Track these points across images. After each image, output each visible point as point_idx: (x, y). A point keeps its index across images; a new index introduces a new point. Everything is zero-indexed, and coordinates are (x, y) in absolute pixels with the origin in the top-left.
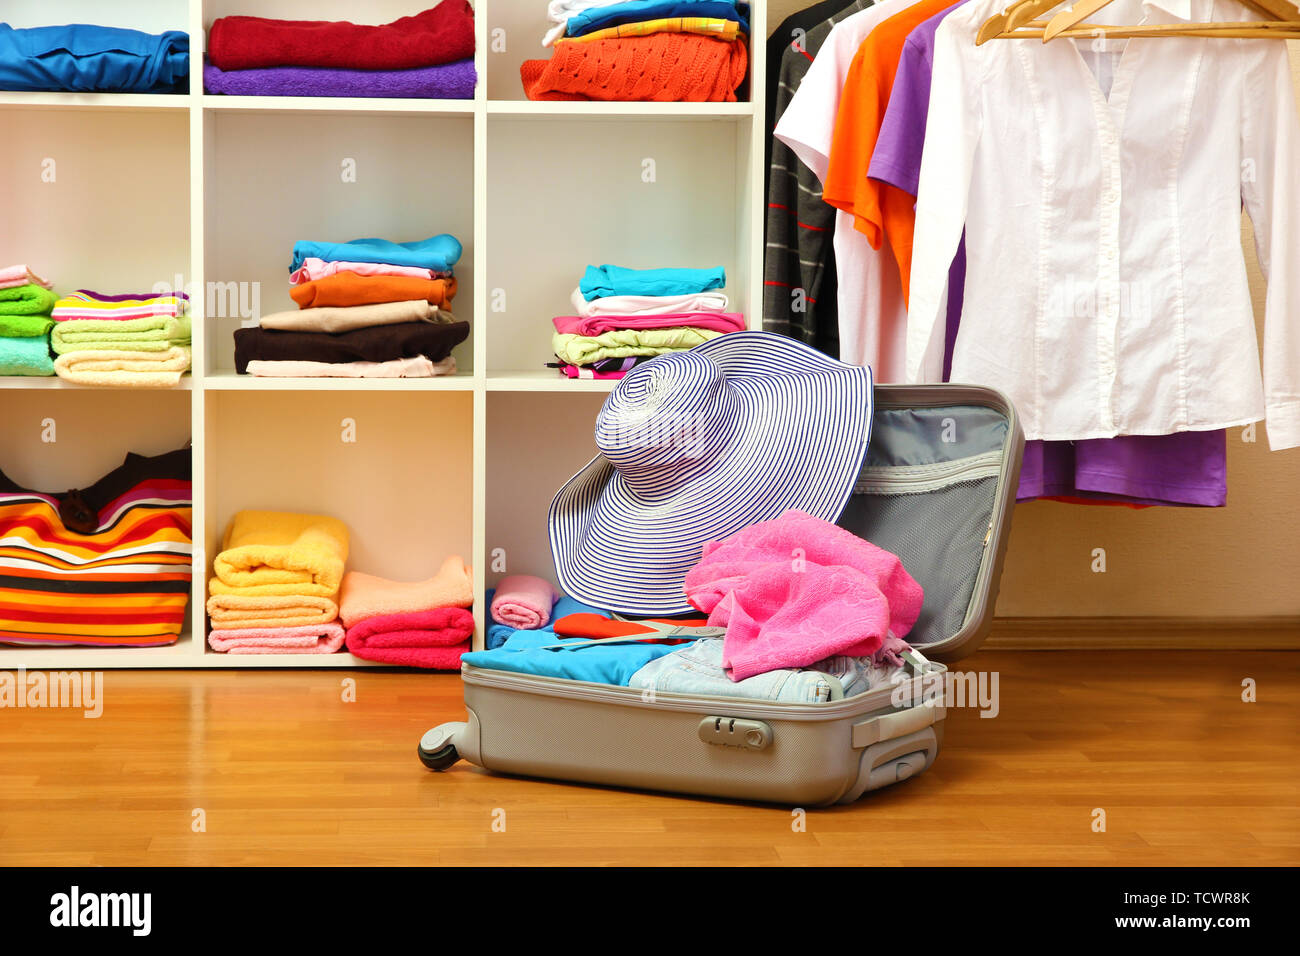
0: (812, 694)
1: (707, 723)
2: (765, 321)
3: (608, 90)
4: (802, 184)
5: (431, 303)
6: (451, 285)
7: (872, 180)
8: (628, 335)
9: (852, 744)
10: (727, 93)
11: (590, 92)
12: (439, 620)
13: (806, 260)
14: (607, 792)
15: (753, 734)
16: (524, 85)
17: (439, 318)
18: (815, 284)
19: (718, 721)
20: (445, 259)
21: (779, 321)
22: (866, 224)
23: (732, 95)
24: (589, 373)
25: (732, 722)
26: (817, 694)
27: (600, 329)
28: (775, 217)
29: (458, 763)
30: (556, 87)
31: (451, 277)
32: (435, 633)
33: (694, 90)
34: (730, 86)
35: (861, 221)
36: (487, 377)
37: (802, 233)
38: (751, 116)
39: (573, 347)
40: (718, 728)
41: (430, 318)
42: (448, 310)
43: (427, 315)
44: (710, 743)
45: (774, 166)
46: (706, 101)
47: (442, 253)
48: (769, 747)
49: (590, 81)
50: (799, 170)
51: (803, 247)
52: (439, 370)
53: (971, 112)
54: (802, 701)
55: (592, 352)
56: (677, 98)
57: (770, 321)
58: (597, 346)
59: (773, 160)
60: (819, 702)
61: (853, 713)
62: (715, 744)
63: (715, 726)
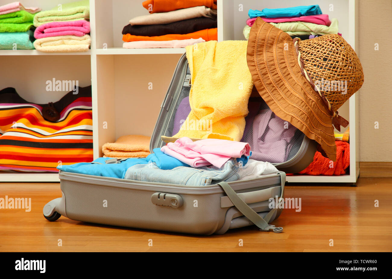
0: (203, 182)
1: (154, 195)
9: (220, 206)
15: (173, 200)
19: (159, 194)
25: (165, 195)
26: (205, 182)
40: (159, 197)
44: (157, 205)
48: (181, 206)
54: (198, 185)
60: (206, 185)
61: (221, 191)
62: (158, 205)
63: (157, 196)
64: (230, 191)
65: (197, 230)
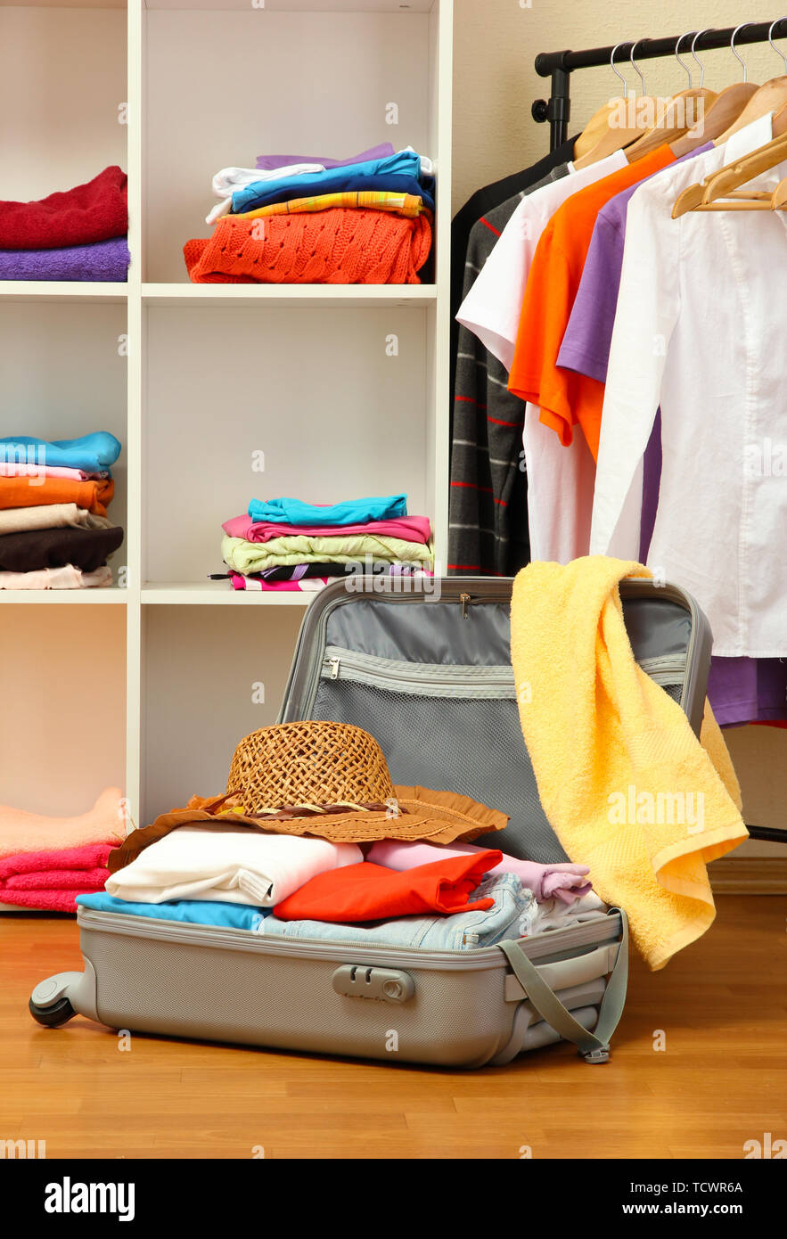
0: (459, 942)
1: (342, 973)
2: (452, 526)
3: (276, 271)
4: (490, 375)
5: (80, 507)
6: (106, 487)
7: (562, 370)
8: (300, 541)
9: (504, 997)
10: (409, 274)
11: (257, 273)
12: (88, 858)
13: (496, 459)
14: (234, 1051)
15: (391, 984)
16: (188, 267)
17: (92, 525)
18: (507, 486)
19: (354, 970)
20: (97, 458)
21: (467, 527)
22: (553, 418)
23: (414, 276)
24: (258, 584)
25: (369, 972)
26: (464, 942)
27: (268, 535)
28: (462, 411)
29: (75, 1019)
30: (218, 269)
31: (108, 479)
32: (83, 874)
33: (371, 271)
34: (411, 266)
35: (548, 414)
36: (142, 589)
37: (492, 429)
38: (435, 300)
39: (240, 554)
40: (353, 977)
41: (79, 524)
42: (102, 515)
43: (75, 521)
44: (346, 995)
45: (460, 355)
46: (386, 283)
47: (95, 452)
48: (410, 999)
49: (256, 262)
50: (489, 360)
51: (493, 445)
52: (91, 580)
53: (666, 290)
54: (447, 947)
55: (260, 559)
56: (353, 280)
57: (457, 526)
58: (264, 553)
59: (460, 348)
60: (467, 948)
61: (503, 963)
62: (350, 997)
63: (350, 976)
64: (522, 963)
65: (443, 1057)
